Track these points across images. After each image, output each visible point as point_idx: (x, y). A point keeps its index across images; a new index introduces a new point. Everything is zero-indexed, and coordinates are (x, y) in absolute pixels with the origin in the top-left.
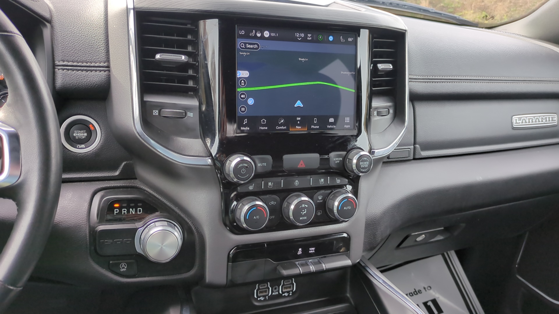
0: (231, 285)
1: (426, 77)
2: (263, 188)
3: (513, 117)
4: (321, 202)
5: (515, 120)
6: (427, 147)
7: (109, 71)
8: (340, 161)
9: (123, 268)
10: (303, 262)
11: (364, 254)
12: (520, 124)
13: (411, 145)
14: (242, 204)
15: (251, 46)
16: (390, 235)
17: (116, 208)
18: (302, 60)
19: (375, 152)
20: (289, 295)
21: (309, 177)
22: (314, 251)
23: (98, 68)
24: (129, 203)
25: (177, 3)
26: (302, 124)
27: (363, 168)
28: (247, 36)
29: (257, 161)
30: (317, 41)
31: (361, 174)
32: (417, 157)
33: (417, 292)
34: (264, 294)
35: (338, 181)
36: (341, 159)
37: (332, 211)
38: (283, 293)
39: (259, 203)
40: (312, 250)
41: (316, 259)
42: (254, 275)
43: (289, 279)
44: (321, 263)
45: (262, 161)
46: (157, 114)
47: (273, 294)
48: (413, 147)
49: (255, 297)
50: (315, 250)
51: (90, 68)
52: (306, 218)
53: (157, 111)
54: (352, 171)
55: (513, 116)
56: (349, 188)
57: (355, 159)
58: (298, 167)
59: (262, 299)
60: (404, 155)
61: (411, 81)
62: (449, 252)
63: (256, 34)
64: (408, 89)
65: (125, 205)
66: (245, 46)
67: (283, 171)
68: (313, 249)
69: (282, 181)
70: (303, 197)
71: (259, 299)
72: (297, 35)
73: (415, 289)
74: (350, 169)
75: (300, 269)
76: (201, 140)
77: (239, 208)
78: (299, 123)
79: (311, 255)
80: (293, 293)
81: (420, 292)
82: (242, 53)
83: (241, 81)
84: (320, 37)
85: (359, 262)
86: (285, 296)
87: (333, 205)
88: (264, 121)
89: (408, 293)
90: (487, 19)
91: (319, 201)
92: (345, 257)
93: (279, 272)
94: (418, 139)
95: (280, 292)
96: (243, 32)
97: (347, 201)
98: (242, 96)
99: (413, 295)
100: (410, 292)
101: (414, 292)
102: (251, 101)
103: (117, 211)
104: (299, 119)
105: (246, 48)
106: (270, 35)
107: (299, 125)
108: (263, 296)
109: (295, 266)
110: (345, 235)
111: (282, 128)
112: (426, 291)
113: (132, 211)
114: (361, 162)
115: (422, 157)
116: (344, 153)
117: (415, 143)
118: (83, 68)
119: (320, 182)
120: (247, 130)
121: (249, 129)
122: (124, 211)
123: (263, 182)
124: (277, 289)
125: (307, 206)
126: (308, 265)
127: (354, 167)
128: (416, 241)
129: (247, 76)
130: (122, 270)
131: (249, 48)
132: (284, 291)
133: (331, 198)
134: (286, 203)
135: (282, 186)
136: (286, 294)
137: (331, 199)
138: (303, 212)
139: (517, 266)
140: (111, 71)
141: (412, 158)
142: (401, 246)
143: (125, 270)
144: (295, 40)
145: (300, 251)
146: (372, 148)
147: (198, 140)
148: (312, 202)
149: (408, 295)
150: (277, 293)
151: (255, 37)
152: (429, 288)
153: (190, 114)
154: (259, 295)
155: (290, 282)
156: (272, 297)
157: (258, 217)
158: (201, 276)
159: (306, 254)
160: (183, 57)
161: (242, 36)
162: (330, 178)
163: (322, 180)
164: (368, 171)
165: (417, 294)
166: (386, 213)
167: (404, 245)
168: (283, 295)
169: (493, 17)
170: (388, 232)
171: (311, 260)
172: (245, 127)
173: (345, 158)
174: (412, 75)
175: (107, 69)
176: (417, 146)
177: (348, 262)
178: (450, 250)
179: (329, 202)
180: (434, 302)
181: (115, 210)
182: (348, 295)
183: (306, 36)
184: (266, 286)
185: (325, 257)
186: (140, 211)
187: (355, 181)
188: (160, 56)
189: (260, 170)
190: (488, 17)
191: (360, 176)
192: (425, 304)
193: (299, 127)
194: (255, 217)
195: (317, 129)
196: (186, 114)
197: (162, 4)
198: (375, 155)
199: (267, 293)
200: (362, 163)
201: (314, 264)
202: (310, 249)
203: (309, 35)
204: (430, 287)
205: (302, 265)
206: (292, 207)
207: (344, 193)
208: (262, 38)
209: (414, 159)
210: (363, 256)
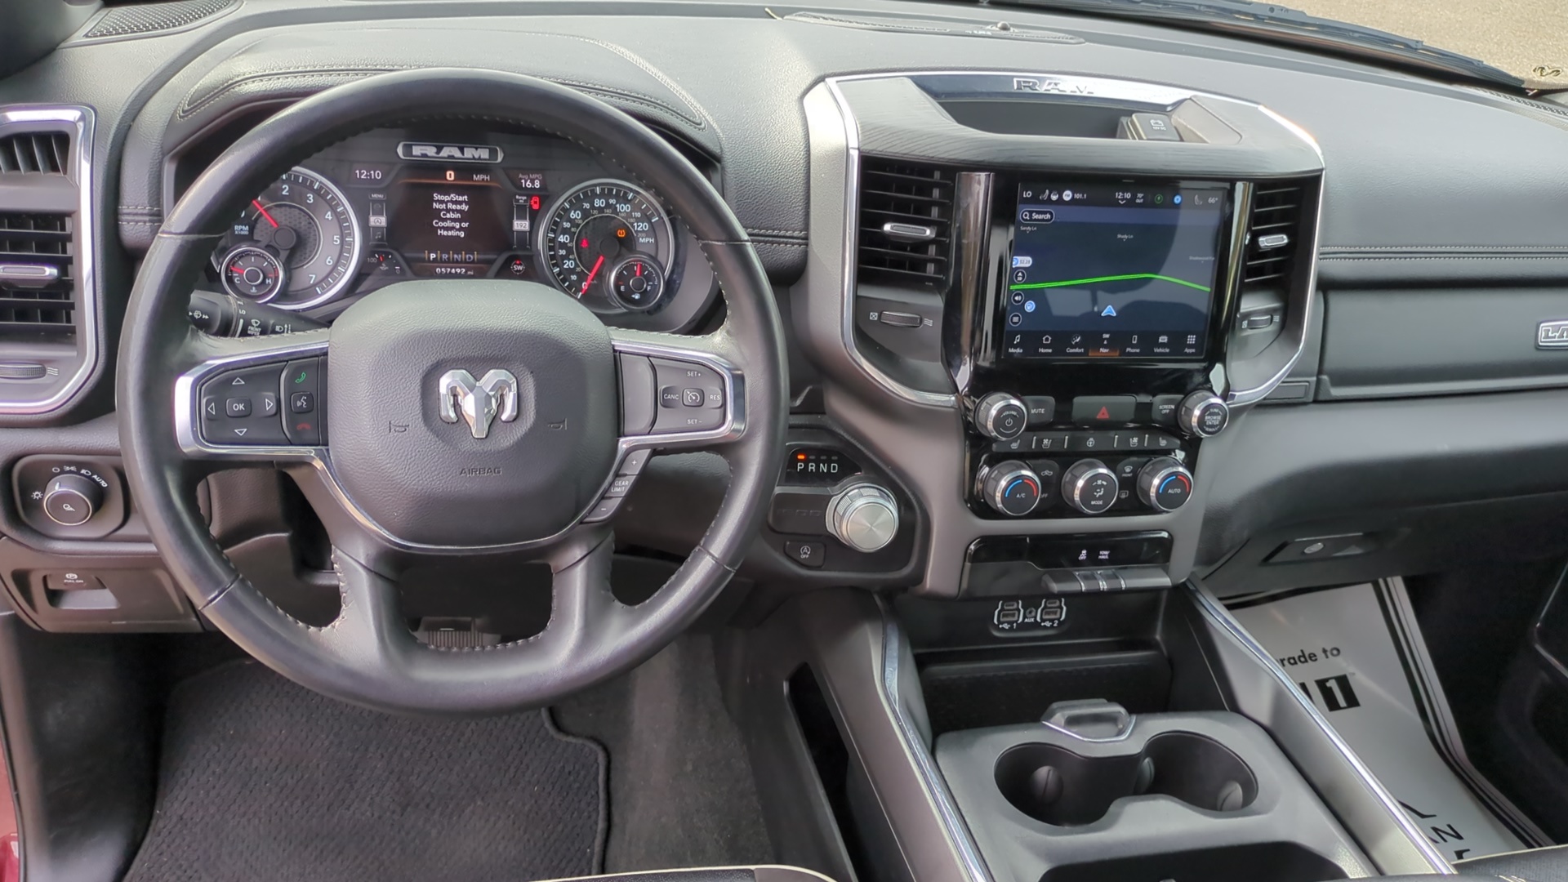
0: (967, 598)
1: (1357, 249)
2: (1033, 447)
3: (1542, 325)
4: (1128, 477)
5: (1545, 330)
6: (1342, 379)
7: (807, 245)
8: (1171, 410)
9: (805, 553)
10: (1089, 573)
11: (1195, 569)
12: (1556, 339)
13: (1311, 375)
14: (999, 472)
15: (1040, 217)
16: (1248, 541)
17: (801, 461)
18: (1123, 237)
19: (1235, 395)
20: (1052, 626)
21: (1111, 434)
22: (1107, 557)
23: (790, 240)
24: (819, 454)
25: (928, 147)
26: (1111, 345)
27: (1212, 426)
28: (1034, 200)
29: (1030, 405)
30: (1153, 205)
31: (1204, 435)
32: (1321, 397)
33: (1306, 658)
34: (1010, 619)
35: (1163, 443)
36: (1173, 407)
37: (1147, 494)
38: (1043, 620)
39: (1027, 473)
40: (1104, 555)
41: (1110, 570)
42: (1003, 586)
43: (1056, 598)
44: (1117, 578)
45: (1038, 405)
46: (876, 319)
47: (1026, 620)
48: (1314, 379)
49: (996, 621)
50: (1109, 555)
51: (778, 239)
52: (1101, 502)
53: (877, 314)
54: (1191, 428)
55: (1541, 323)
56: (1180, 455)
57: (1198, 409)
58: (1098, 417)
59: (1006, 626)
60: (1296, 394)
61: (1324, 259)
62: (1389, 579)
63: (1049, 196)
64: (1314, 273)
65: (812, 457)
66: (1031, 216)
67: (1071, 423)
68: (1107, 553)
69: (1067, 437)
70: (1099, 467)
71: (1001, 626)
72: (1119, 195)
73: (1302, 651)
74: (1188, 426)
75: (1082, 584)
76: (942, 366)
77: (993, 478)
78: (1105, 342)
79: (1102, 563)
80: (1060, 623)
81: (1313, 658)
82: (1024, 229)
83: (1018, 273)
84: (1159, 198)
85: (1184, 583)
86: (1045, 626)
87: (1151, 483)
88: (1047, 339)
89: (1286, 658)
90: (1544, 74)
91: (1124, 475)
92: (1160, 571)
93: (1047, 585)
94: (1327, 365)
95: (1038, 619)
96: (1028, 194)
97: (1176, 480)
98: (1017, 298)
99: (1296, 663)
100: (1291, 656)
101: (1299, 657)
102: (1030, 307)
103: (801, 466)
104: (1107, 336)
105: (1031, 220)
106: (1073, 196)
107: (1105, 347)
108: (1008, 623)
109: (1074, 579)
110: (1165, 535)
111: (1077, 350)
112: (1327, 657)
113: (823, 468)
114: (1208, 415)
115: (1331, 399)
116: (1180, 397)
117: (1320, 372)
118: (767, 239)
119: (1131, 443)
120: (1019, 353)
121: (1021, 351)
122: (812, 467)
123: (1035, 438)
124: (1033, 614)
125: (1105, 483)
126: (1095, 578)
127: (1194, 421)
128: (1303, 553)
129: (1028, 265)
130: (803, 556)
131: (1035, 220)
132: (1045, 617)
133: (1147, 471)
134: (1070, 475)
135: (1065, 447)
136: (1048, 624)
137: (1147, 473)
138: (1097, 492)
139: (1538, 625)
140: (809, 246)
141: (1311, 400)
142: (1272, 561)
143: (807, 556)
144: (1115, 204)
145: (1083, 555)
146: (1231, 389)
147: (936, 364)
148: (1113, 476)
149: (1286, 662)
150: (1033, 620)
151: (1049, 201)
152: (1335, 652)
153: (928, 322)
154: (1002, 620)
155: (1058, 604)
156: (1023, 626)
157: (1023, 495)
158: (919, 577)
159: (1094, 561)
160: (928, 232)
161: (1027, 201)
162: (1149, 438)
163: (1135, 440)
164: (1216, 431)
165: (1306, 661)
166: (1241, 503)
167: (1277, 558)
168: (1043, 624)
169: (1559, 71)
170: (1245, 534)
171: (1102, 571)
172: (1016, 348)
173: (1179, 405)
174: (1328, 246)
175: (804, 241)
176: (1325, 377)
177: (1165, 581)
178: (1392, 574)
179: (1143, 479)
180: (1343, 681)
181: (799, 464)
182: (1158, 637)
183: (1134, 197)
184: (1015, 606)
185: (1126, 568)
186: (834, 467)
187: (1192, 446)
188: (892, 228)
189: (1034, 421)
190: (1547, 70)
191: (1202, 439)
192: (1321, 684)
193: (1106, 351)
194: (1018, 496)
195: (1136, 354)
196: (921, 321)
197: (903, 148)
198: (1236, 400)
199: (1016, 618)
200: (1209, 417)
201: (1107, 578)
202: (1101, 553)
203: (1140, 195)
204: (1338, 650)
205: (1086, 578)
206: (1080, 483)
207: (1172, 466)
208: (1060, 201)
209: (1316, 401)
210: (1192, 573)
